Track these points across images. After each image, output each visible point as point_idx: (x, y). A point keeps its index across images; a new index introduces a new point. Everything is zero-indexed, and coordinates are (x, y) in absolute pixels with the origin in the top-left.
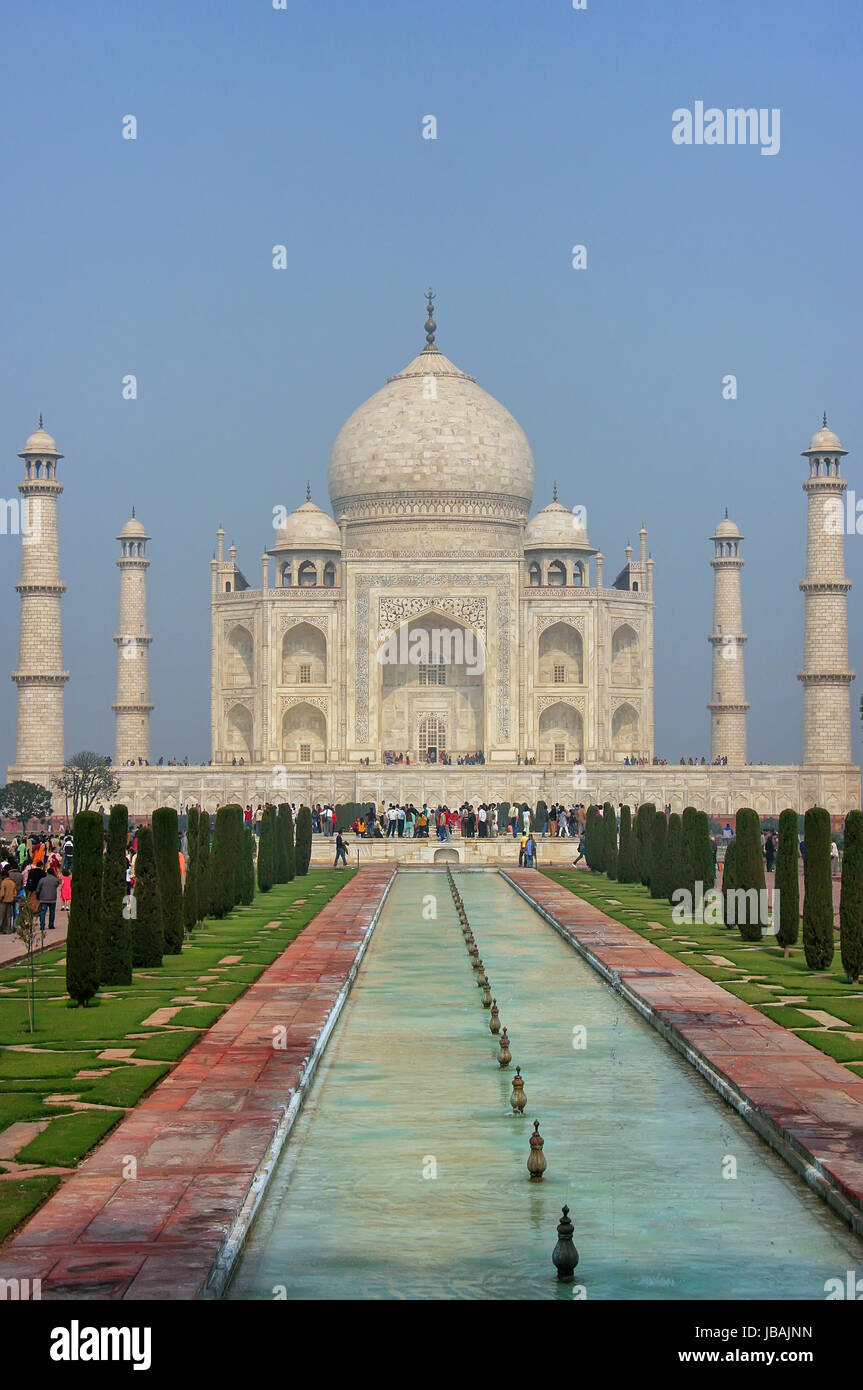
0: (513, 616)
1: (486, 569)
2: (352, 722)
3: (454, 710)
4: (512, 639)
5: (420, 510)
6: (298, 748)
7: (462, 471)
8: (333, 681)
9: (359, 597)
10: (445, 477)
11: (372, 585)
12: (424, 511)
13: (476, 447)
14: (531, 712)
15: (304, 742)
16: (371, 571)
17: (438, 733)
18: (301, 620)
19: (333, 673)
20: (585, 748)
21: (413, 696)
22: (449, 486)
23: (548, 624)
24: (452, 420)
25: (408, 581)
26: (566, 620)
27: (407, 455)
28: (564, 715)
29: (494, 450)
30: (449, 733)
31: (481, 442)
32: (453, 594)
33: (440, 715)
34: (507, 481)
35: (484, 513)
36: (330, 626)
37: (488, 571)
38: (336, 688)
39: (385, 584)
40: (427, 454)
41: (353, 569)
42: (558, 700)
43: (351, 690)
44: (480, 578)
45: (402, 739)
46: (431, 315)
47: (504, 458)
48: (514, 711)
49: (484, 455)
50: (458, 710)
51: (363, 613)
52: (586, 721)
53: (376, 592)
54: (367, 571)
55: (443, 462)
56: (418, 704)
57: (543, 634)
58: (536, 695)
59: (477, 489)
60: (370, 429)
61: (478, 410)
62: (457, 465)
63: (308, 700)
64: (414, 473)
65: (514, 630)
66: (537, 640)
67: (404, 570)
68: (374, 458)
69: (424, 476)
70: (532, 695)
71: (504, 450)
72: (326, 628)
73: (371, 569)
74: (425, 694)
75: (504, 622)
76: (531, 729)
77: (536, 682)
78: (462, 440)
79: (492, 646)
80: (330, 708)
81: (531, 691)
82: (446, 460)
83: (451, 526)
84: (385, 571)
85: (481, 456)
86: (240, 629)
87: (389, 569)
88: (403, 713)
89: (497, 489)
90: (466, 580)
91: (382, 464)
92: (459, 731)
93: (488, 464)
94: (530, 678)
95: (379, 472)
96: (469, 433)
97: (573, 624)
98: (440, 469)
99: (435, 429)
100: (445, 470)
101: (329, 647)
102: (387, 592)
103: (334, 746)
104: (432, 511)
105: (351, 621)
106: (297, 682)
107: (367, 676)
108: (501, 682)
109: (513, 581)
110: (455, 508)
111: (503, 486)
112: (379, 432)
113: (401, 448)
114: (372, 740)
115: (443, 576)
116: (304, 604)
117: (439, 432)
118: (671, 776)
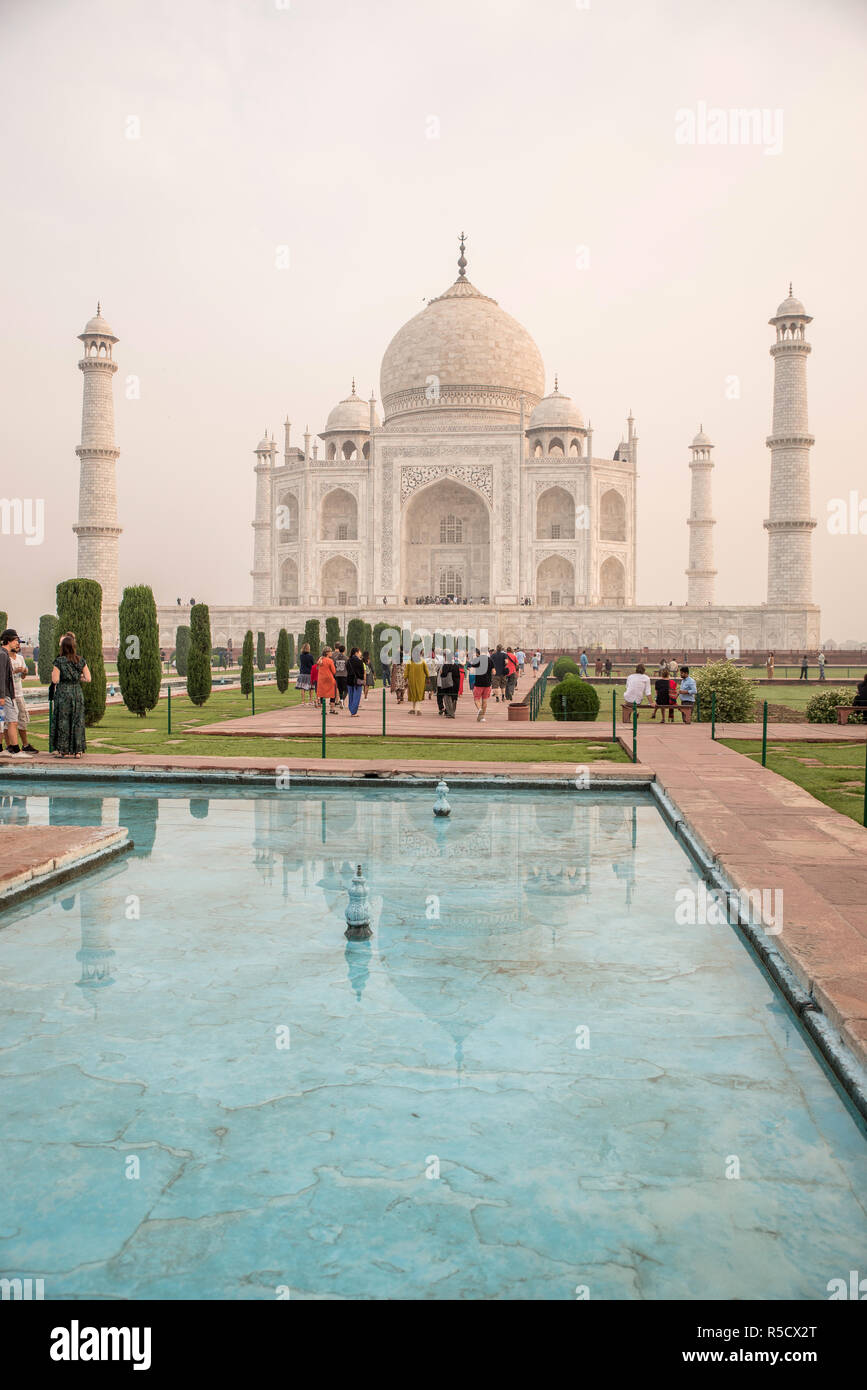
0: (516, 481)
1: (492, 441)
2: (378, 572)
3: (469, 562)
4: (514, 501)
5: (446, 401)
6: (337, 594)
7: (479, 368)
8: (363, 537)
9: (384, 466)
10: (466, 373)
11: (396, 455)
12: (449, 403)
13: (492, 349)
14: (530, 564)
15: (341, 590)
16: (395, 445)
17: (455, 583)
18: (337, 487)
19: (362, 531)
20: (576, 595)
21: (434, 552)
22: (470, 381)
23: (545, 488)
24: (472, 327)
25: (427, 453)
26: (560, 485)
27: (436, 356)
28: (559, 566)
29: (508, 353)
30: (464, 583)
31: (497, 346)
32: (464, 463)
33: (457, 568)
34: (519, 379)
35: (500, 405)
36: (360, 490)
37: (494, 443)
38: (365, 543)
39: (407, 454)
40: (451, 355)
41: (379, 445)
42: (553, 553)
43: (378, 545)
44: (487, 449)
45: (426, 588)
46: (463, 253)
47: (517, 360)
48: (515, 561)
49: (500, 357)
50: (472, 564)
51: (387, 478)
52: (577, 571)
53: (399, 461)
54: (391, 445)
55: (464, 361)
56: (438, 558)
57: (541, 497)
58: (534, 549)
59: (493, 384)
60: (407, 338)
61: (496, 321)
62: (476, 363)
63: (342, 554)
64: (441, 371)
65: (515, 493)
66: (535, 502)
67: (422, 443)
68: (409, 361)
69: (449, 373)
70: (530, 549)
71: (517, 353)
72: (357, 494)
73: (395, 443)
74: (446, 551)
75: (508, 486)
76: (529, 578)
77: (535, 536)
78: (481, 344)
79: (497, 507)
80: (360, 562)
81: (530, 545)
82: (467, 359)
83: (472, 414)
84: (406, 444)
85: (497, 358)
86: (291, 496)
87: (408, 442)
88: (426, 566)
89: (510, 384)
90: (474, 450)
91: (416, 365)
92: (472, 580)
93: (503, 364)
94: (530, 534)
95: (413, 372)
96: (487, 338)
97: (566, 488)
98: (462, 367)
99: (459, 335)
100: (467, 367)
101: (360, 509)
102: (408, 461)
103: (364, 593)
104: (455, 402)
105: (378, 486)
106: (336, 539)
107: (391, 532)
108: (504, 538)
109: (515, 451)
110: (475, 400)
111: (515, 383)
112: (414, 340)
113: (431, 350)
114: (394, 588)
115: (456, 447)
116: (338, 473)
117: (463, 337)
118: (646, 615)
